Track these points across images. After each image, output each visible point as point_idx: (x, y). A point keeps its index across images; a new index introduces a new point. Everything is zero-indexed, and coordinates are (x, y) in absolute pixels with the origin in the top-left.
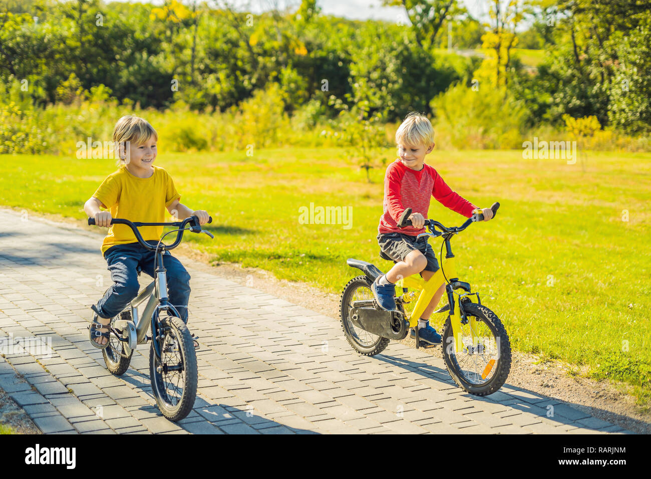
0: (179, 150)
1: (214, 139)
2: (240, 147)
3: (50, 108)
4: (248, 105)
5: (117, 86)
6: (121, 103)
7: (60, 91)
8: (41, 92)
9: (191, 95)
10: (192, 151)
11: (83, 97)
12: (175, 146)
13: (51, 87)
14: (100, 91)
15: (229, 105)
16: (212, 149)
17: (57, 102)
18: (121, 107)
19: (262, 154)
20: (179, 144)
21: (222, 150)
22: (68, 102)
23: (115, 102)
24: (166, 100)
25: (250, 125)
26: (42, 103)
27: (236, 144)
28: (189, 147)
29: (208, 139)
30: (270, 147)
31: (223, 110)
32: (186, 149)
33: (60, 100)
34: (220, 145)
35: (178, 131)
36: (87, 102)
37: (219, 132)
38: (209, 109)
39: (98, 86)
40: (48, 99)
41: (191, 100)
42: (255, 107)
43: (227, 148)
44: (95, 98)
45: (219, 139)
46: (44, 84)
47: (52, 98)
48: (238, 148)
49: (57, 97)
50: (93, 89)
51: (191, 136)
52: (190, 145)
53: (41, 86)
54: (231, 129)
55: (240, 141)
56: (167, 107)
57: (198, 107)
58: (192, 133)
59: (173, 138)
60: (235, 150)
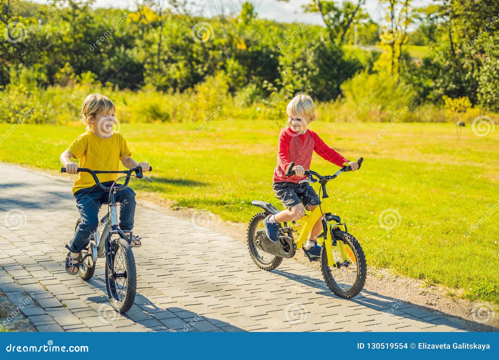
0: (148, 122)
1: (174, 113)
2: (195, 119)
3: (50, 89)
4: (201, 87)
5: (101, 72)
6: (104, 86)
7: (58, 76)
8: (43, 77)
9: (158, 80)
10: (158, 122)
11: (75, 81)
12: (145, 118)
13: (51, 73)
14: (88, 76)
15: (187, 87)
16: (173, 121)
17: (55, 85)
18: (104, 89)
19: (212, 125)
20: (148, 117)
21: (180, 121)
22: (64, 84)
23: (100, 84)
24: (139, 83)
25: (202, 102)
26: (44, 85)
27: (191, 117)
28: (155, 119)
29: (170, 113)
30: (217, 119)
31: (182, 91)
32: (153, 120)
33: (58, 82)
34: (179, 118)
35: (148, 107)
36: (79, 85)
37: (179, 108)
38: (171, 90)
39: (86, 72)
40: (49, 82)
41: (157, 84)
42: (206, 89)
43: (184, 120)
44: (84, 82)
45: (178, 113)
46: (45, 70)
47: (52, 82)
48: (192, 120)
49: (55, 81)
50: (83, 75)
51: (157, 111)
52: (156, 118)
53: (44, 72)
54: (188, 105)
55: (195, 115)
56: (139, 89)
57: (163, 89)
58: (158, 109)
59: (143, 112)
60: (190, 121)
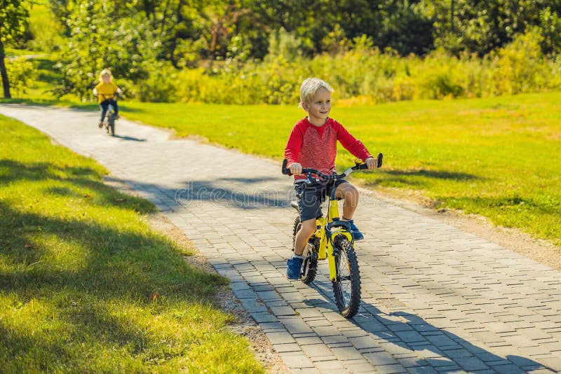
0: (436, 97)
1: (472, 84)
2: (498, 92)
3: (317, 58)
4: (508, 51)
5: (380, 35)
6: (383, 52)
7: (326, 41)
8: (309, 43)
9: (451, 42)
10: (449, 97)
11: (346, 48)
12: (431, 93)
13: (318, 37)
14: (362, 39)
15: (488, 51)
16: (470, 95)
17: (324, 53)
18: (382, 56)
19: (515, 101)
20: (435, 91)
21: (479, 96)
22: (333, 50)
23: (377, 49)
24: (427, 47)
25: (507, 69)
26: (309, 54)
27: (493, 89)
28: (445, 95)
29: (465, 85)
30: (527, 92)
31: (481, 56)
32: (442, 96)
33: (326, 50)
34: (477, 91)
35: (434, 79)
36: (351, 51)
37: (476, 78)
38: (465, 53)
39: (361, 36)
40: (315, 49)
41: (450, 47)
42: (512, 52)
43: (484, 94)
44: (358, 47)
45: (476, 85)
46: (311, 35)
47: (319, 49)
48: (495, 93)
49: (323, 47)
50: (356, 40)
51: (446, 83)
52: (446, 92)
53: (309, 37)
54: (490, 74)
55: (497, 87)
56: (426, 53)
57: (456, 52)
58: (448, 80)
59: (429, 86)
60: (492, 95)
